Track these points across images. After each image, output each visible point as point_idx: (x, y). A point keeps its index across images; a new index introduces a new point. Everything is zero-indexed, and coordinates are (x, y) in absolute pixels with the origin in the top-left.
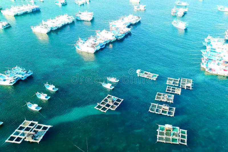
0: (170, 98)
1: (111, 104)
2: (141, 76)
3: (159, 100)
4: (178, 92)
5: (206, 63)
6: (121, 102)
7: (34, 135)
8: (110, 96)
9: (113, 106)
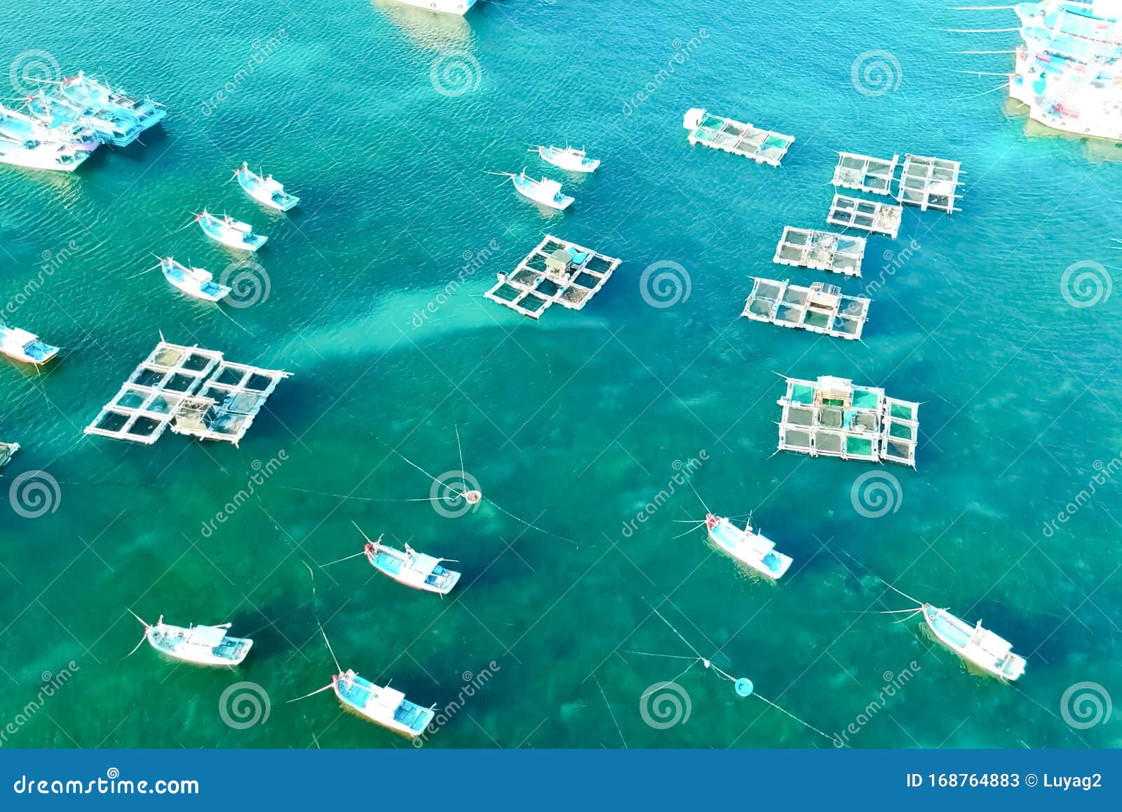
0: (844, 254)
1: (564, 281)
2: (705, 143)
3: (795, 263)
4: (888, 222)
5: (1036, 76)
6: (608, 274)
7: (211, 412)
8: (557, 241)
9: (570, 290)
